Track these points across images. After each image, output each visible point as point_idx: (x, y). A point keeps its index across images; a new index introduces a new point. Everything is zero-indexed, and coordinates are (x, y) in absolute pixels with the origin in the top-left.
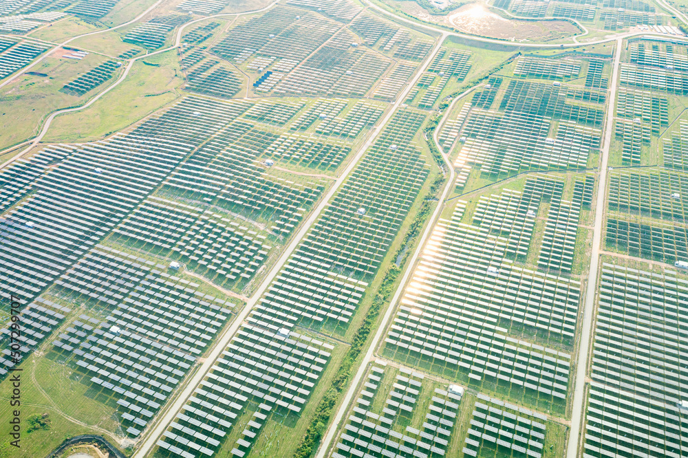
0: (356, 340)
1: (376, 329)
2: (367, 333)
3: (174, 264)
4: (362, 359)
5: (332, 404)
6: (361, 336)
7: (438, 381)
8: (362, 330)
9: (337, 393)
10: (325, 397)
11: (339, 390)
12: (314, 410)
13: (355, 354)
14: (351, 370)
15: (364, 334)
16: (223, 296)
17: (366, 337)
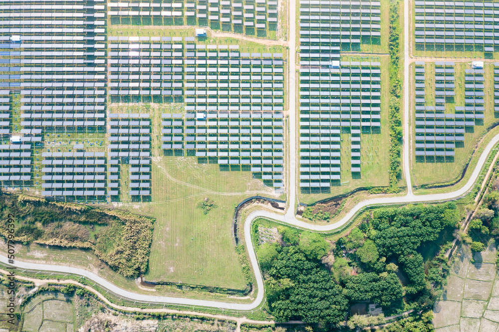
0: (392, 49)
1: (402, 31)
2: (397, 39)
3: (200, 31)
4: (403, 64)
5: (397, 110)
6: (394, 43)
7: (463, 61)
8: (393, 38)
9: (397, 100)
10: (390, 106)
11: (398, 97)
12: (387, 119)
13: (396, 62)
14: (398, 77)
15: (394, 41)
16: (264, 48)
17: (398, 43)
